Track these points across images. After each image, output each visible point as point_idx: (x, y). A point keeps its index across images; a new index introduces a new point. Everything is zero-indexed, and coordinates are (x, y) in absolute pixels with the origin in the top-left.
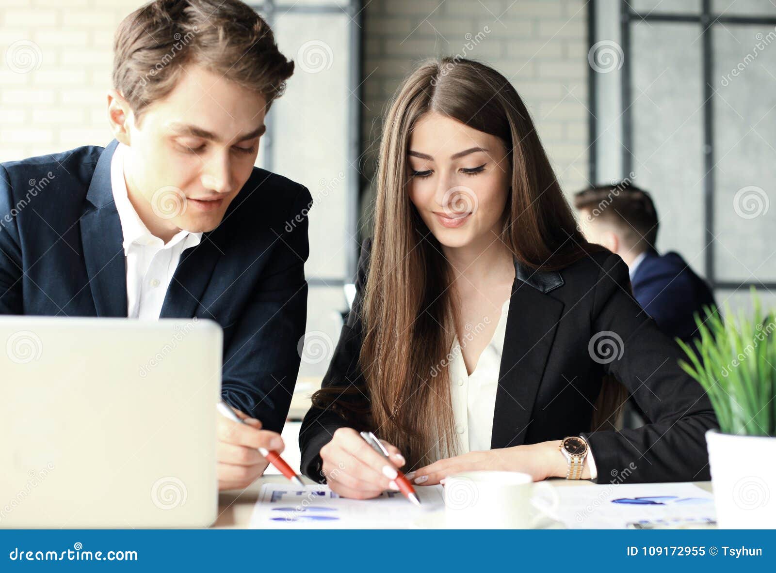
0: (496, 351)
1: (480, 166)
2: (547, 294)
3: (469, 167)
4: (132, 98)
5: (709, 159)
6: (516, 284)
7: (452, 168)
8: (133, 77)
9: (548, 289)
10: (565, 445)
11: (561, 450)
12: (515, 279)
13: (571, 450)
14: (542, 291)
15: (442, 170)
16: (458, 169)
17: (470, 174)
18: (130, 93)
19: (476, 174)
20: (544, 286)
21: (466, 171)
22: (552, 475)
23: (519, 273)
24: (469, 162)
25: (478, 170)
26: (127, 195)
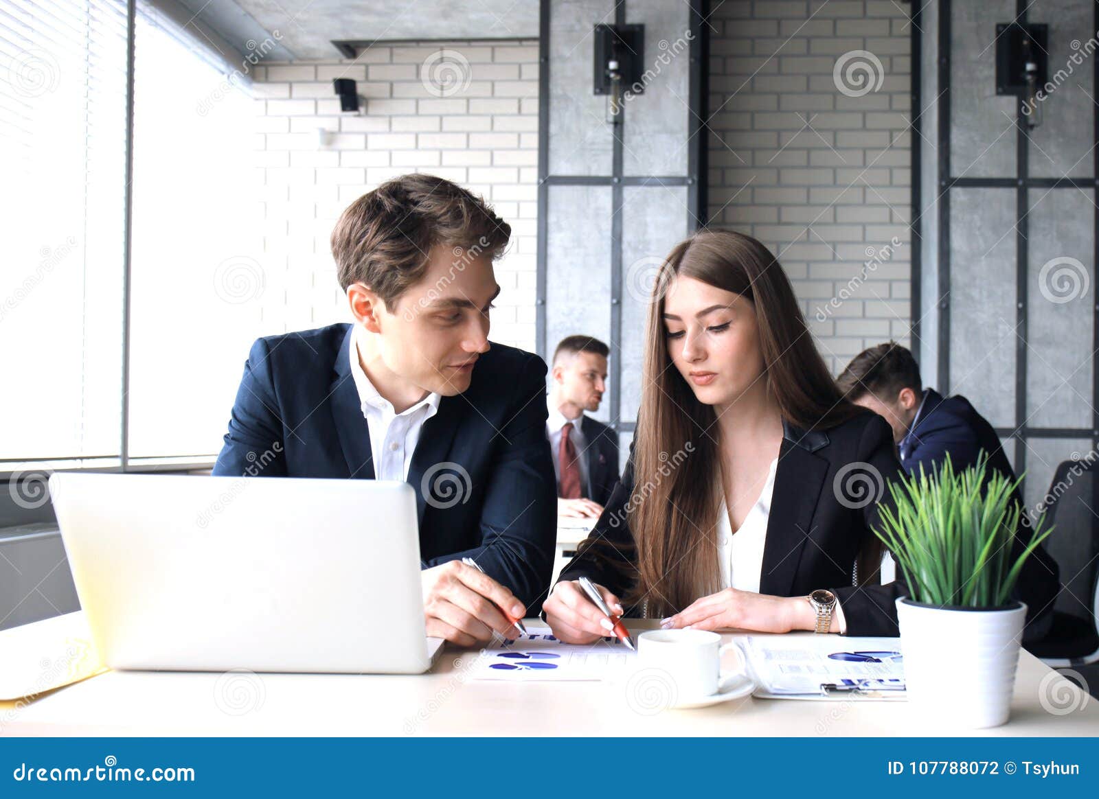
0: (763, 508)
1: (723, 323)
2: (815, 453)
3: (715, 324)
4: (383, 287)
5: (1023, 315)
6: (785, 446)
7: (699, 328)
8: (381, 268)
9: (814, 449)
10: (813, 596)
11: (809, 602)
12: (784, 439)
13: (819, 600)
14: (808, 449)
15: (690, 330)
16: (705, 329)
17: (716, 332)
18: (380, 283)
19: (722, 331)
20: (811, 445)
21: (711, 329)
22: (799, 627)
23: (786, 433)
24: (713, 319)
25: (723, 327)
26: (358, 362)
